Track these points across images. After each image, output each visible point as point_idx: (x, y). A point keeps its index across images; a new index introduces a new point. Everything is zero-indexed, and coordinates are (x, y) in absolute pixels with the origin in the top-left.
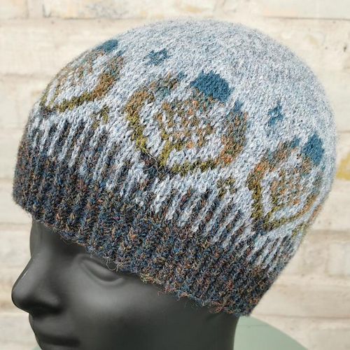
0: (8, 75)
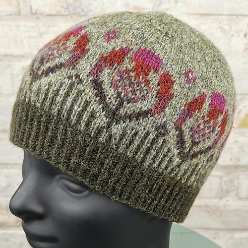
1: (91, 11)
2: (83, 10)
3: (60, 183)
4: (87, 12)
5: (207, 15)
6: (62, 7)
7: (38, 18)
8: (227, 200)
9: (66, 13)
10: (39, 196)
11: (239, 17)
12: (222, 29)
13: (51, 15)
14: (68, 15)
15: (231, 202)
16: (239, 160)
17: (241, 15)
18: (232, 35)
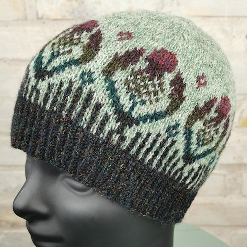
0: (13, 60)
2: (87, 14)
5: (209, 17)
6: (68, 11)
7: (44, 23)
8: (231, 198)
11: (241, 19)
12: (224, 31)
13: (57, 20)
14: (73, 19)
15: (235, 200)
16: (242, 159)
17: (242, 17)
18: (234, 37)
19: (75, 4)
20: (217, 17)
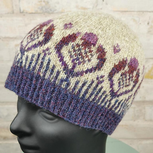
1: (56, 10)
2: (51, 10)
3: (40, 114)
4: (53, 11)
5: (125, 11)
6: (39, 8)
7: (24, 15)
8: (138, 122)
9: (41, 12)
10: (28, 122)
11: (145, 13)
12: (134, 20)
13: (32, 13)
14: (42, 13)
15: (140, 123)
16: (145, 98)
17: (145, 12)
18: (140, 24)
19: (43, 4)
20: (130, 11)
